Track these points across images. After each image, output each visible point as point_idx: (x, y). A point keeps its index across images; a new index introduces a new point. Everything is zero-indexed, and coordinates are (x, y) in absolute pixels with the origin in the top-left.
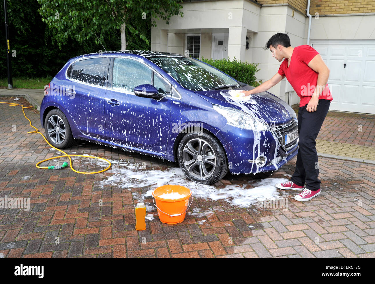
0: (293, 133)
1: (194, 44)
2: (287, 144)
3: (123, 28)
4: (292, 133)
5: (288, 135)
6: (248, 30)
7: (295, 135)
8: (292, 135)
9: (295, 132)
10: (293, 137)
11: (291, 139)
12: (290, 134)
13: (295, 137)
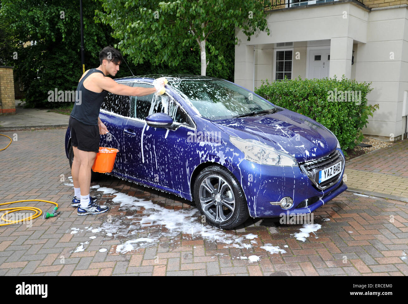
0: (331, 168)
1: (284, 61)
2: (322, 181)
3: (203, 44)
4: (329, 168)
5: (323, 172)
6: (354, 41)
7: (334, 170)
8: (330, 171)
9: (335, 167)
10: (332, 173)
11: (328, 175)
12: (327, 169)
13: (334, 173)
